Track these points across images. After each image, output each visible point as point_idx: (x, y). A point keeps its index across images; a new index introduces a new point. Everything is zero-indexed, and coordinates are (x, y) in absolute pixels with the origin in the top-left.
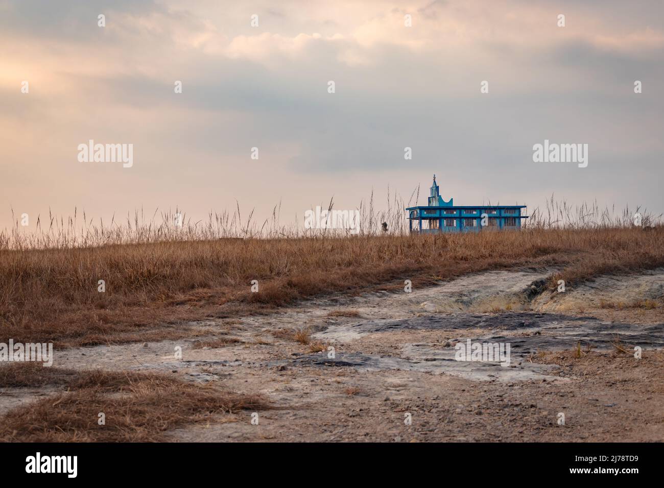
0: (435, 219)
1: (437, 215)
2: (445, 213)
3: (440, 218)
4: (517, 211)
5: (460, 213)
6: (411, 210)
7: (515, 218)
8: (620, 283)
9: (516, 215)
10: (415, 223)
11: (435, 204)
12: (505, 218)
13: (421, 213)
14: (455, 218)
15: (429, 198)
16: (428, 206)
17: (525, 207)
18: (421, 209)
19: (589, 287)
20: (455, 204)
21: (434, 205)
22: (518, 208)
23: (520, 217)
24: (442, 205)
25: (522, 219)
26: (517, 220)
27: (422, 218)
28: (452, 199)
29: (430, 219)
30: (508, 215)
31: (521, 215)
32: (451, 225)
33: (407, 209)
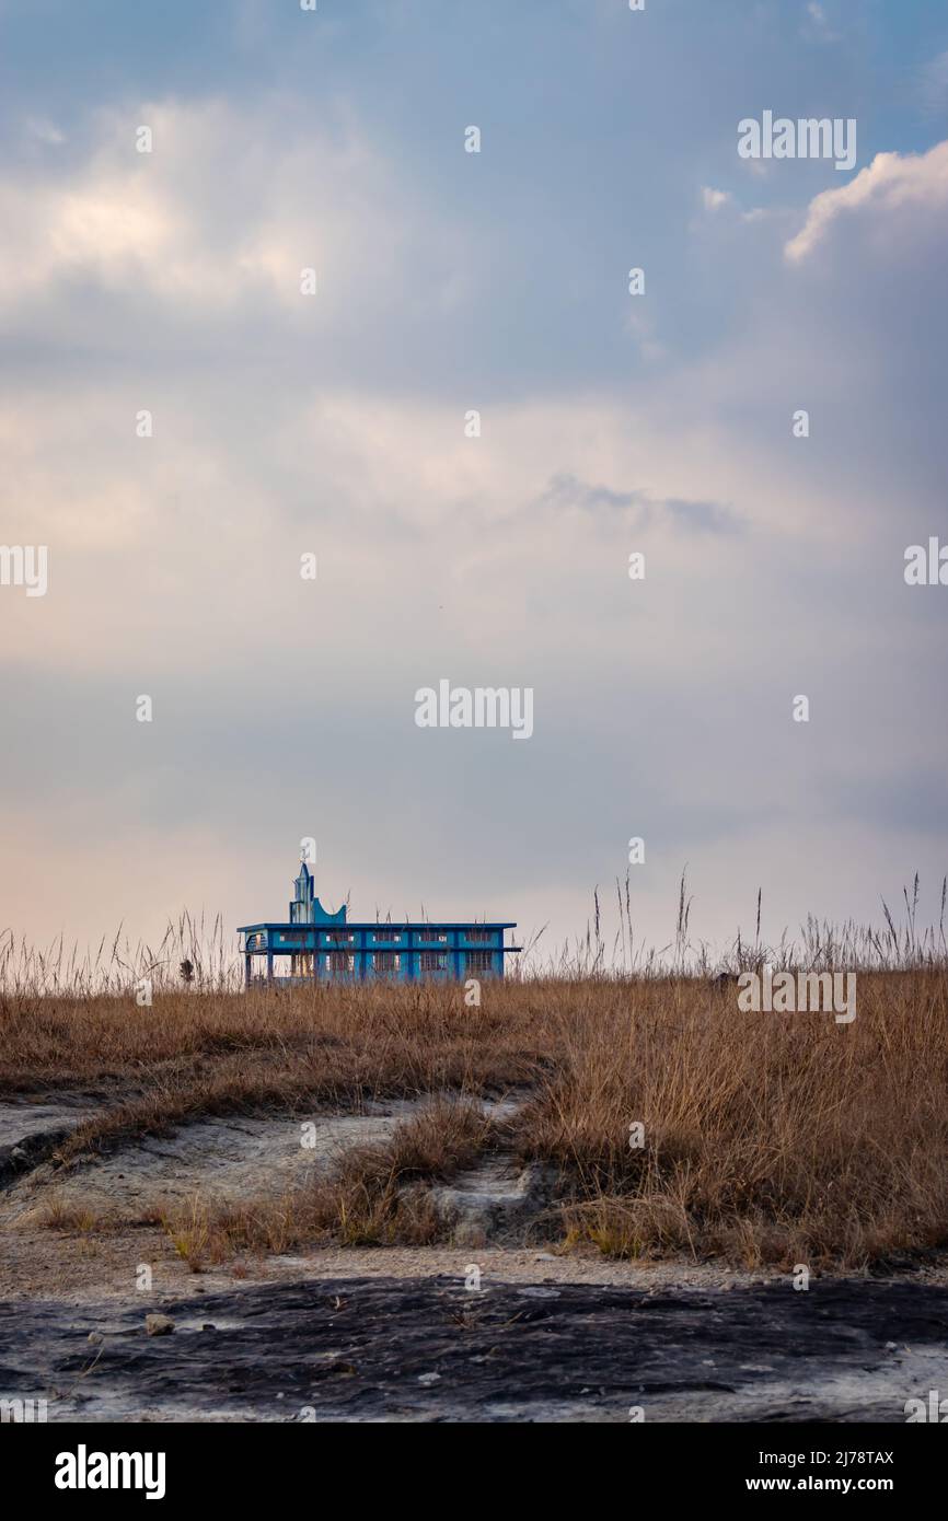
0: (306, 952)
1: (310, 943)
2: (328, 939)
3: (317, 951)
4: (495, 936)
5: (364, 940)
6: (250, 931)
7: (487, 952)
8: (251, 1142)
9: (493, 944)
10: (260, 963)
11: (304, 918)
12: (468, 951)
13: (271, 939)
14: (352, 951)
15: (292, 904)
16: (288, 922)
17: (514, 925)
18: (273, 929)
19: (151, 1152)
20: (351, 919)
21: (303, 921)
22: (498, 929)
23: (501, 951)
24: (322, 921)
25: (505, 953)
26: (495, 957)
27: (272, 951)
28: (344, 907)
29: (292, 952)
30: (479, 943)
31: (505, 946)
32: (341, 966)
33: (240, 930)
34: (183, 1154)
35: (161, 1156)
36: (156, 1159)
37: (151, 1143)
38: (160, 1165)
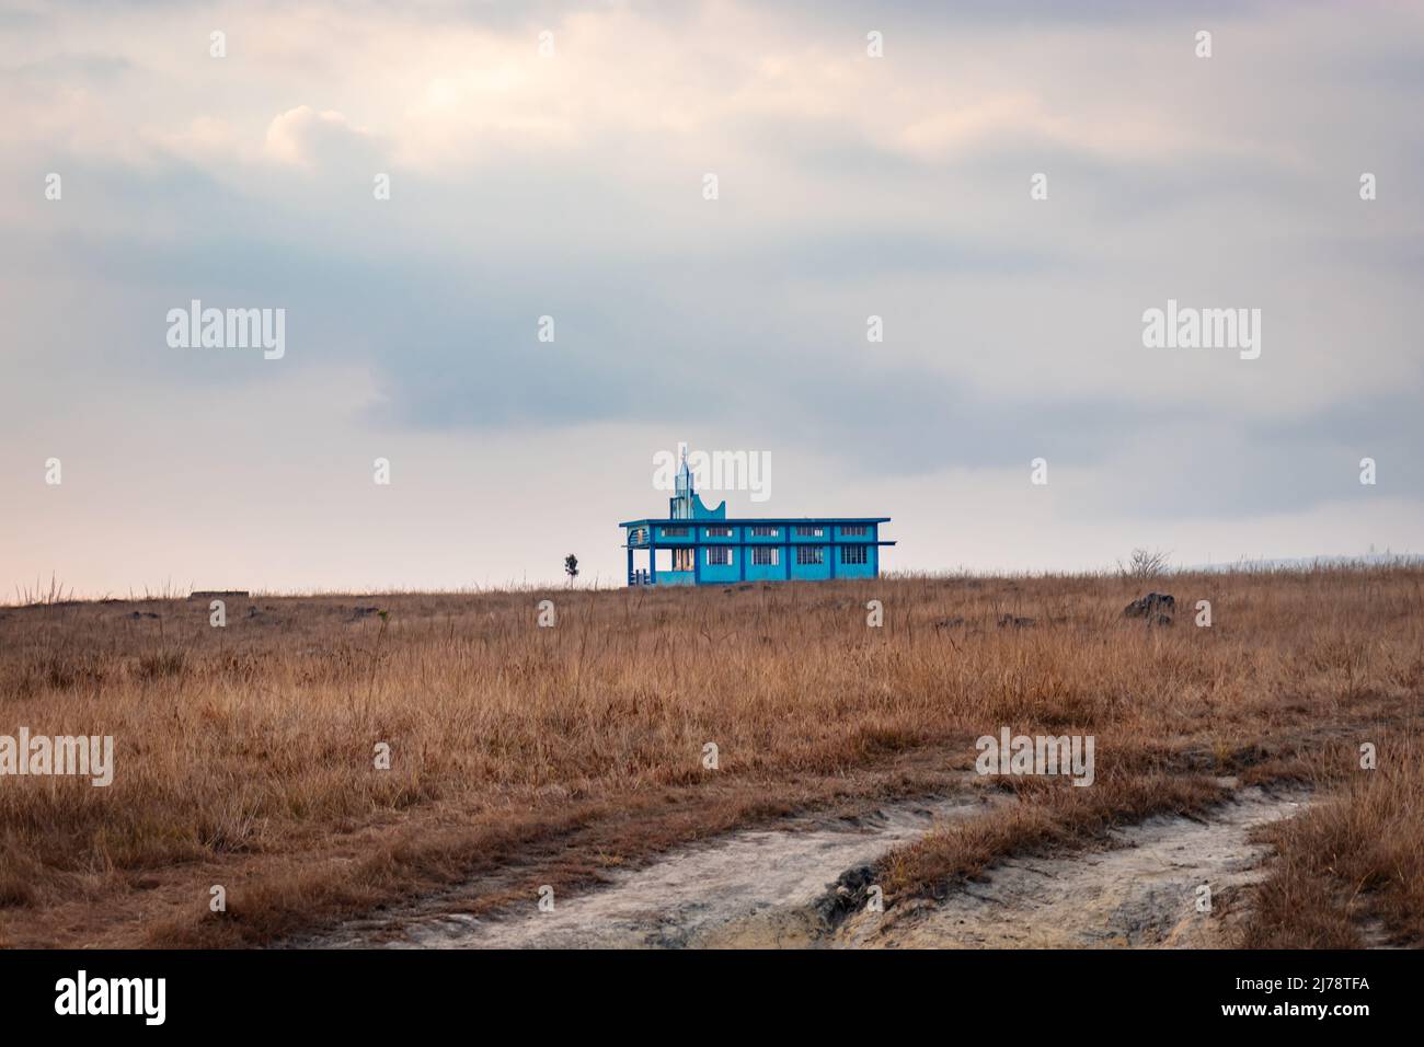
0: (684, 547)
1: (691, 539)
2: (708, 533)
3: (696, 546)
4: (870, 530)
5: (743, 535)
6: (632, 527)
7: (865, 545)
9: (868, 538)
11: (684, 513)
12: (843, 545)
13: (652, 535)
14: (731, 545)
15: (672, 500)
16: (669, 518)
17: (888, 520)
18: (654, 524)
20: (730, 515)
21: (683, 517)
22: (872, 524)
23: (876, 544)
24: (701, 517)
25: (880, 547)
26: (870, 551)
27: (654, 546)
28: (723, 503)
29: (674, 547)
30: (849, 538)
31: (879, 540)
32: (719, 561)
33: (621, 525)
34: (1001, 897)
35: (984, 899)
36: (980, 902)
37: (972, 887)
38: (985, 908)
